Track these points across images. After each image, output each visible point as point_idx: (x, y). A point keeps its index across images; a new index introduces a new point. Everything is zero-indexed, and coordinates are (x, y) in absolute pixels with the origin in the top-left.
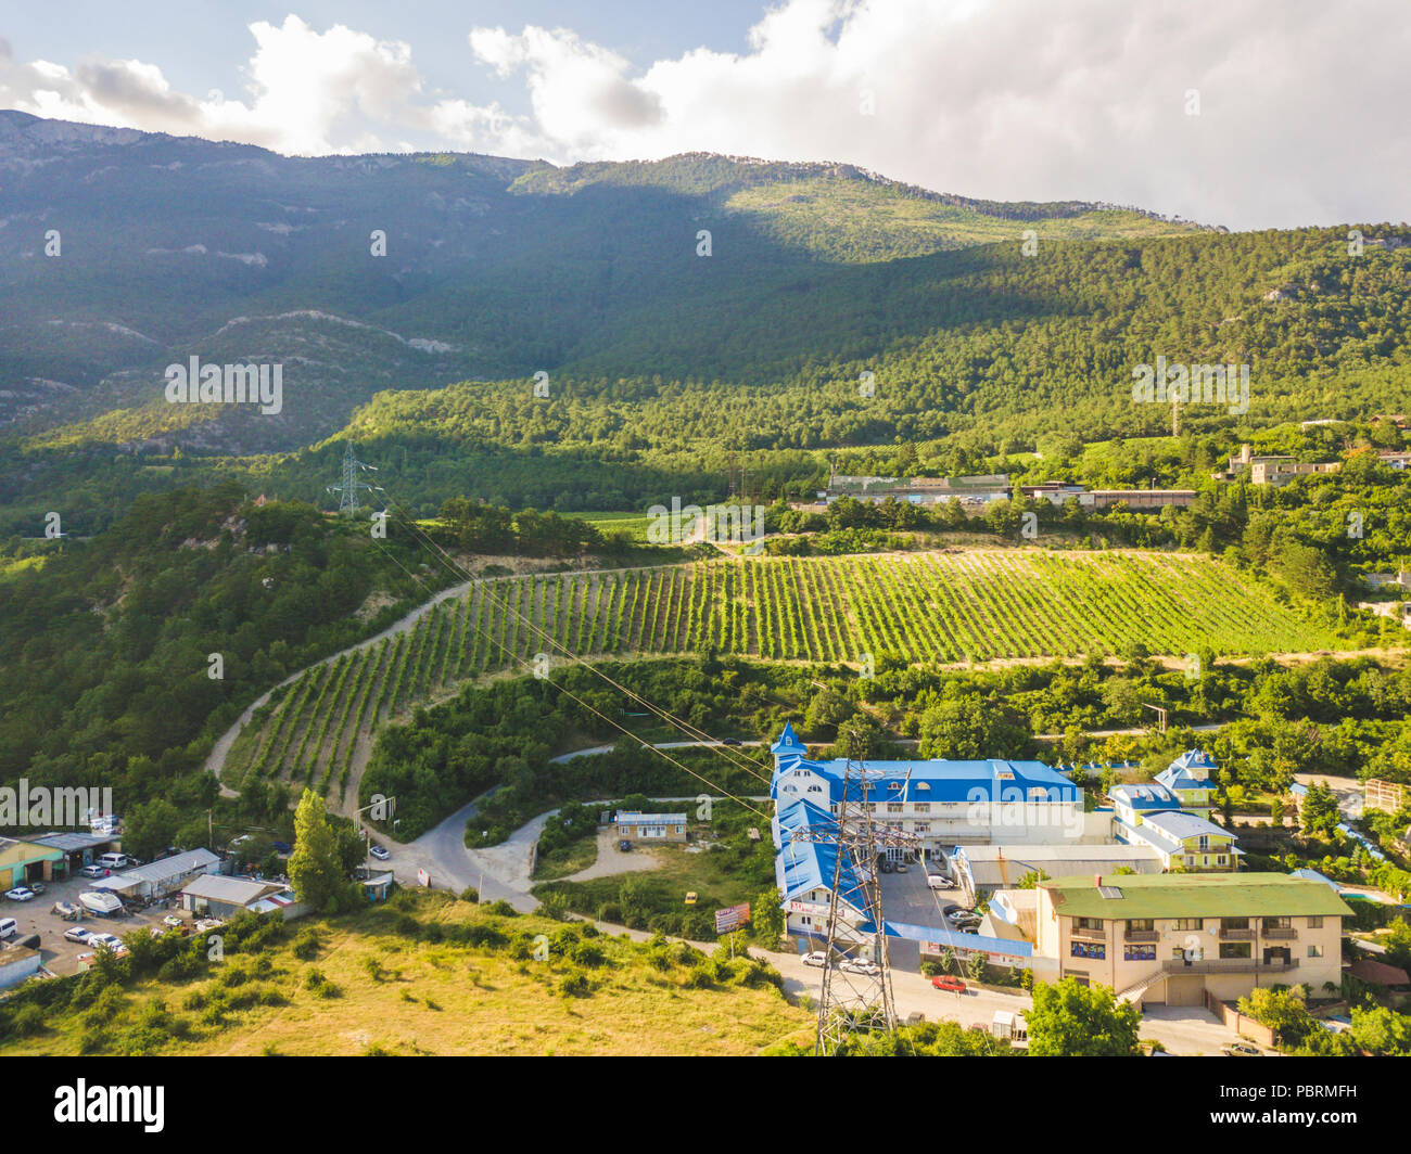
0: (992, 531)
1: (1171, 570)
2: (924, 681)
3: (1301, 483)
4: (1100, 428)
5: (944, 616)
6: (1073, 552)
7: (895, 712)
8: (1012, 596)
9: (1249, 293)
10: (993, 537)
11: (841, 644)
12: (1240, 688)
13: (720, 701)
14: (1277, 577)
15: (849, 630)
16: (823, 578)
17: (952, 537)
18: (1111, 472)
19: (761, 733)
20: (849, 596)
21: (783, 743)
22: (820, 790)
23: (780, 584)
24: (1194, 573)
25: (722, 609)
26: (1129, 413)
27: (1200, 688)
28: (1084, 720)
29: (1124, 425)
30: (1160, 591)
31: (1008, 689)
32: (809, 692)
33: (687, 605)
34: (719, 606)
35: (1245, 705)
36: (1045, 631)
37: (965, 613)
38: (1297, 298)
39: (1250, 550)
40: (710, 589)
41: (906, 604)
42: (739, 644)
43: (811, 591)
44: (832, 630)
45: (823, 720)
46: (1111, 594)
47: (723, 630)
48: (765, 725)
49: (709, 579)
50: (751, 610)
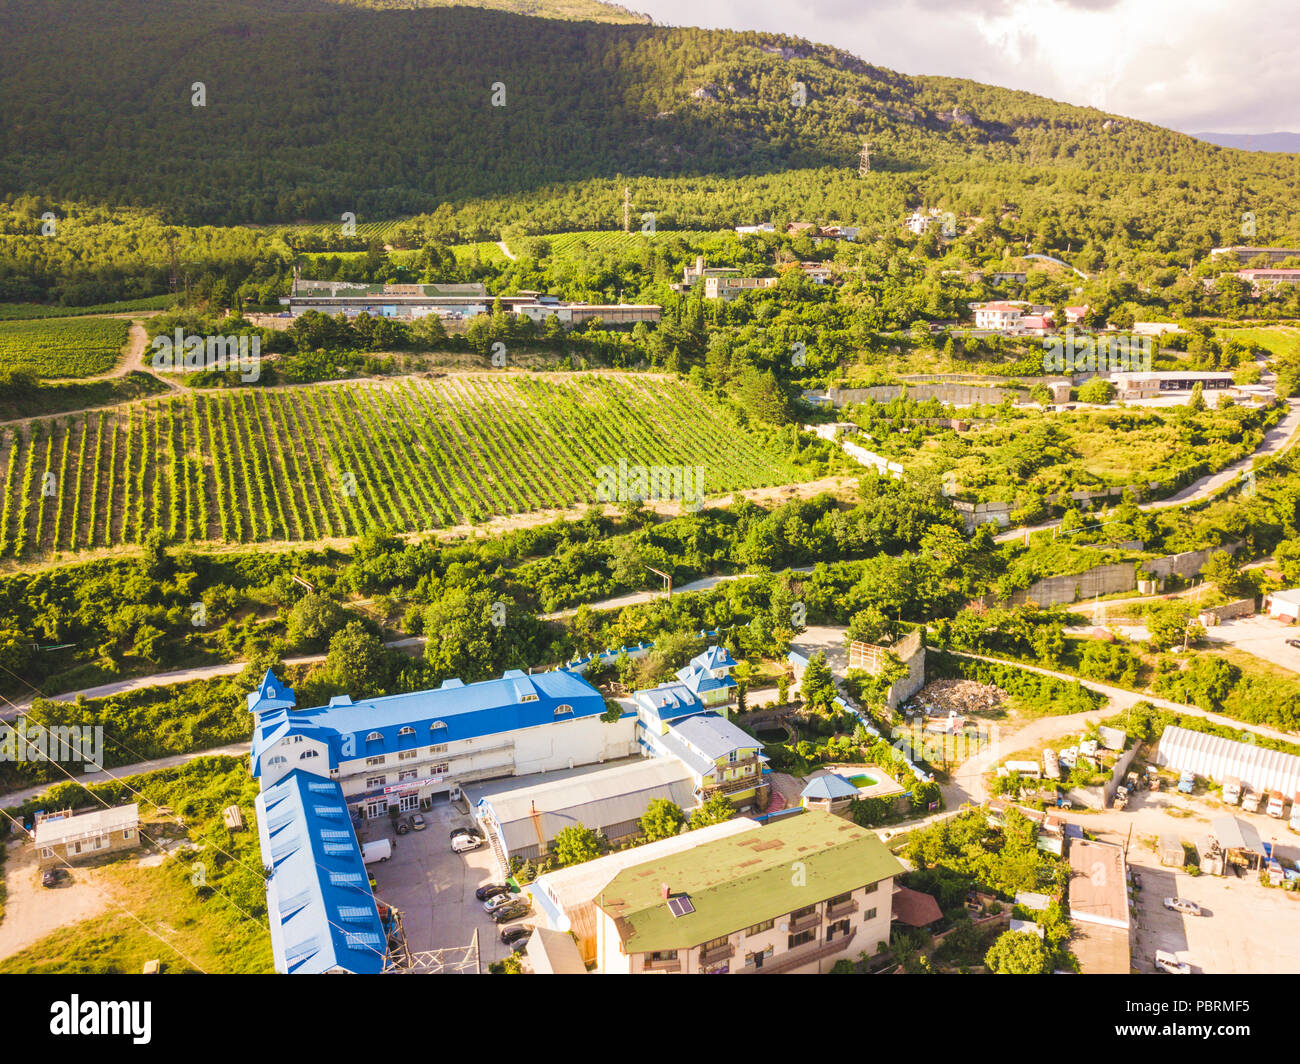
0: (474, 350)
1: (646, 394)
2: (423, 564)
3: (748, 299)
4: (558, 219)
5: (435, 463)
6: (556, 373)
7: (394, 605)
8: (501, 431)
9: (680, 89)
10: (476, 357)
11: (323, 512)
12: (725, 534)
13: (176, 616)
14: (736, 399)
15: (331, 489)
16: (295, 419)
17: (433, 357)
18: (581, 277)
19: (232, 653)
20: (325, 440)
21: (264, 696)
22: (315, 754)
23: (243, 430)
24: (666, 396)
25: (170, 471)
26: (583, 204)
27: (693, 540)
28: (592, 590)
29: (581, 217)
30: (638, 417)
31: (512, 560)
32: (289, 591)
33: (122, 469)
34: (166, 467)
35: (732, 553)
36: (540, 475)
37: (456, 457)
38: (718, 98)
39: (711, 370)
40: (152, 443)
41: (392, 449)
42: (196, 525)
43: (282, 435)
44: (310, 489)
45: (310, 632)
46: (597, 425)
47: (173, 506)
48: (237, 641)
49: (150, 428)
50: (208, 470)
